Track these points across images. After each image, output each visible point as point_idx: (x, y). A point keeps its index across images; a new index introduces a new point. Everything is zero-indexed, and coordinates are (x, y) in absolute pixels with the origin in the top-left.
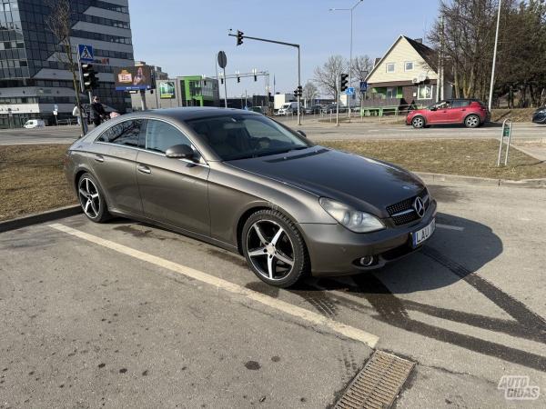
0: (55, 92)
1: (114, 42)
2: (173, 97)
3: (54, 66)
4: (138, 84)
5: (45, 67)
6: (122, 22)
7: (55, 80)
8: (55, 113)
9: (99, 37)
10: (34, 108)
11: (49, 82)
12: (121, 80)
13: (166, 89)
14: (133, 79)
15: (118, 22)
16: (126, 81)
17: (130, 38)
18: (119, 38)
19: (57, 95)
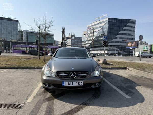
0: (112, 48)
1: (130, 35)
2: (148, 50)
3: (113, 42)
4: (133, 46)
5: (111, 43)
6: (133, 30)
7: (112, 46)
8: (110, 53)
9: (126, 34)
10: (106, 52)
11: (111, 46)
12: (128, 45)
13: (145, 48)
14: (132, 45)
15: (131, 30)
16: (130, 45)
17: (134, 34)
18: (131, 34)
19: (112, 49)
